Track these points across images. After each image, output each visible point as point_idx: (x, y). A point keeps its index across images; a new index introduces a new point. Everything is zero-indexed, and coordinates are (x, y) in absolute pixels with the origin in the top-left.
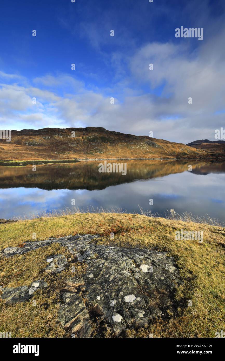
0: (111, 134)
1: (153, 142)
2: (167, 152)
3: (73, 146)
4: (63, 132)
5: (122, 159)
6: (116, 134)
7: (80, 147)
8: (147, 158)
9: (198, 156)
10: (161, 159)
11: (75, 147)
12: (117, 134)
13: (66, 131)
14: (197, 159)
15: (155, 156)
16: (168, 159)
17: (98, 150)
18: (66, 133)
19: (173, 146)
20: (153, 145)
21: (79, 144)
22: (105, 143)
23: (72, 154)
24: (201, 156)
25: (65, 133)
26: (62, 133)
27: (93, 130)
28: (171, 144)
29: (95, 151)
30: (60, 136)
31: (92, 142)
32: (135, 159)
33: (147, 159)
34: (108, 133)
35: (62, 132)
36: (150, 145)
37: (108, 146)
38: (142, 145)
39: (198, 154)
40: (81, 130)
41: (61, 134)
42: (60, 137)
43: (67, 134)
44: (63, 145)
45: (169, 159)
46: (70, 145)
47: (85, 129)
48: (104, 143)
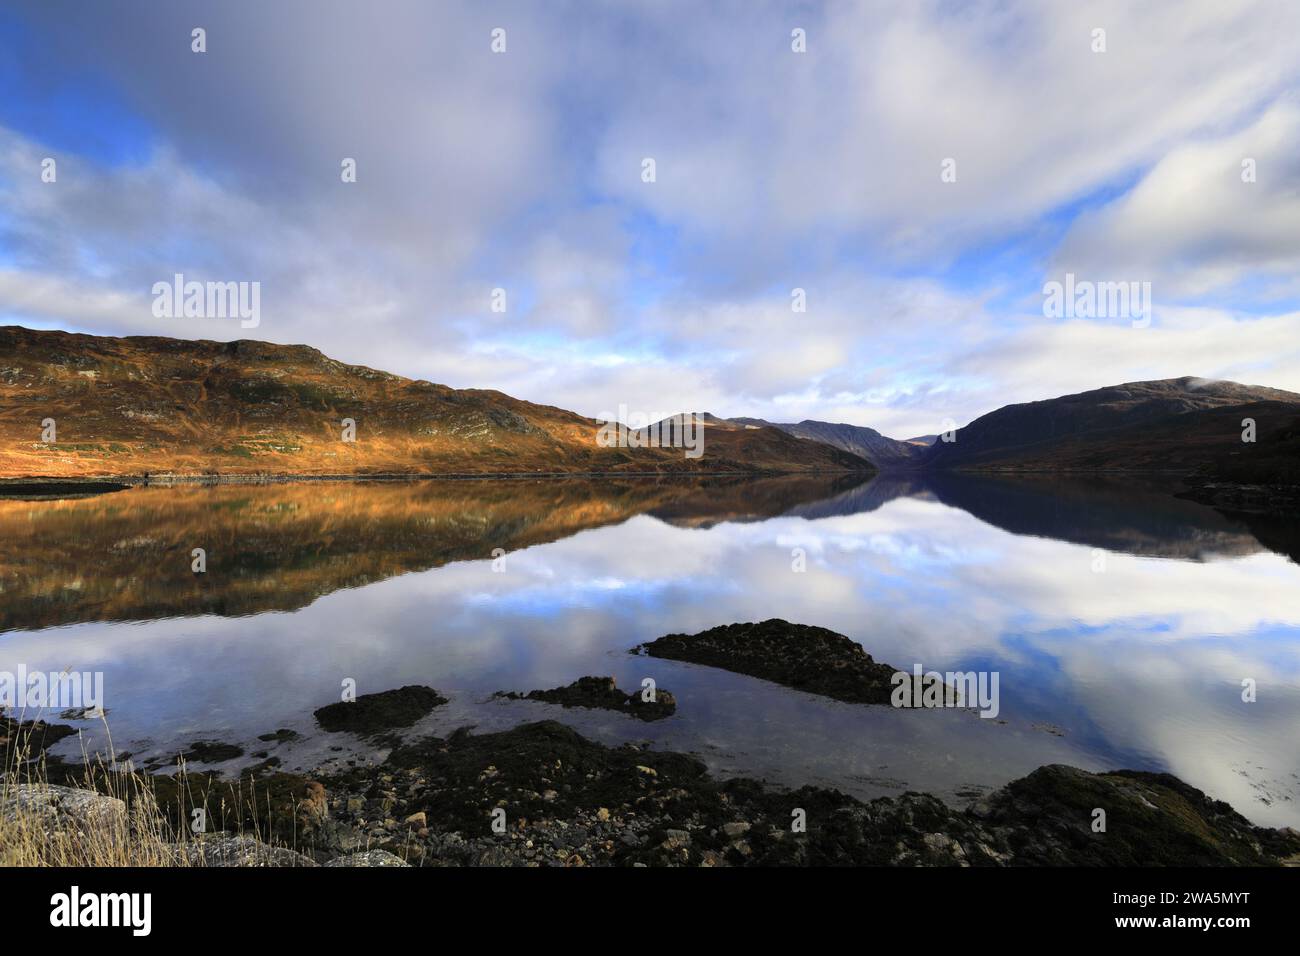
0: (347, 376)
1: (515, 415)
2: (562, 452)
3: (149, 416)
4: (105, 354)
5: (382, 477)
6: (371, 376)
7: (188, 425)
8: (485, 472)
9: (661, 467)
10: (535, 476)
11: (160, 421)
12: (373, 378)
13: (125, 351)
14: (658, 475)
15: (513, 466)
16: (559, 476)
17: (275, 440)
18: (118, 359)
19: (585, 431)
20: (514, 424)
21: (183, 409)
22: (315, 409)
23: (136, 452)
24: (669, 466)
25: (117, 356)
26: (98, 357)
27: (266, 355)
28: (578, 424)
29: (261, 444)
30: (84, 369)
31: (250, 406)
32: (435, 477)
33: (483, 476)
34: (335, 371)
35: (98, 351)
36: (503, 424)
37: (325, 423)
38: (469, 422)
39: (664, 459)
40: (206, 349)
41: (92, 358)
42: (81, 373)
43: (125, 363)
44: (93, 412)
45: (563, 476)
46: (131, 414)
47: (225, 348)
48: (313, 412)
